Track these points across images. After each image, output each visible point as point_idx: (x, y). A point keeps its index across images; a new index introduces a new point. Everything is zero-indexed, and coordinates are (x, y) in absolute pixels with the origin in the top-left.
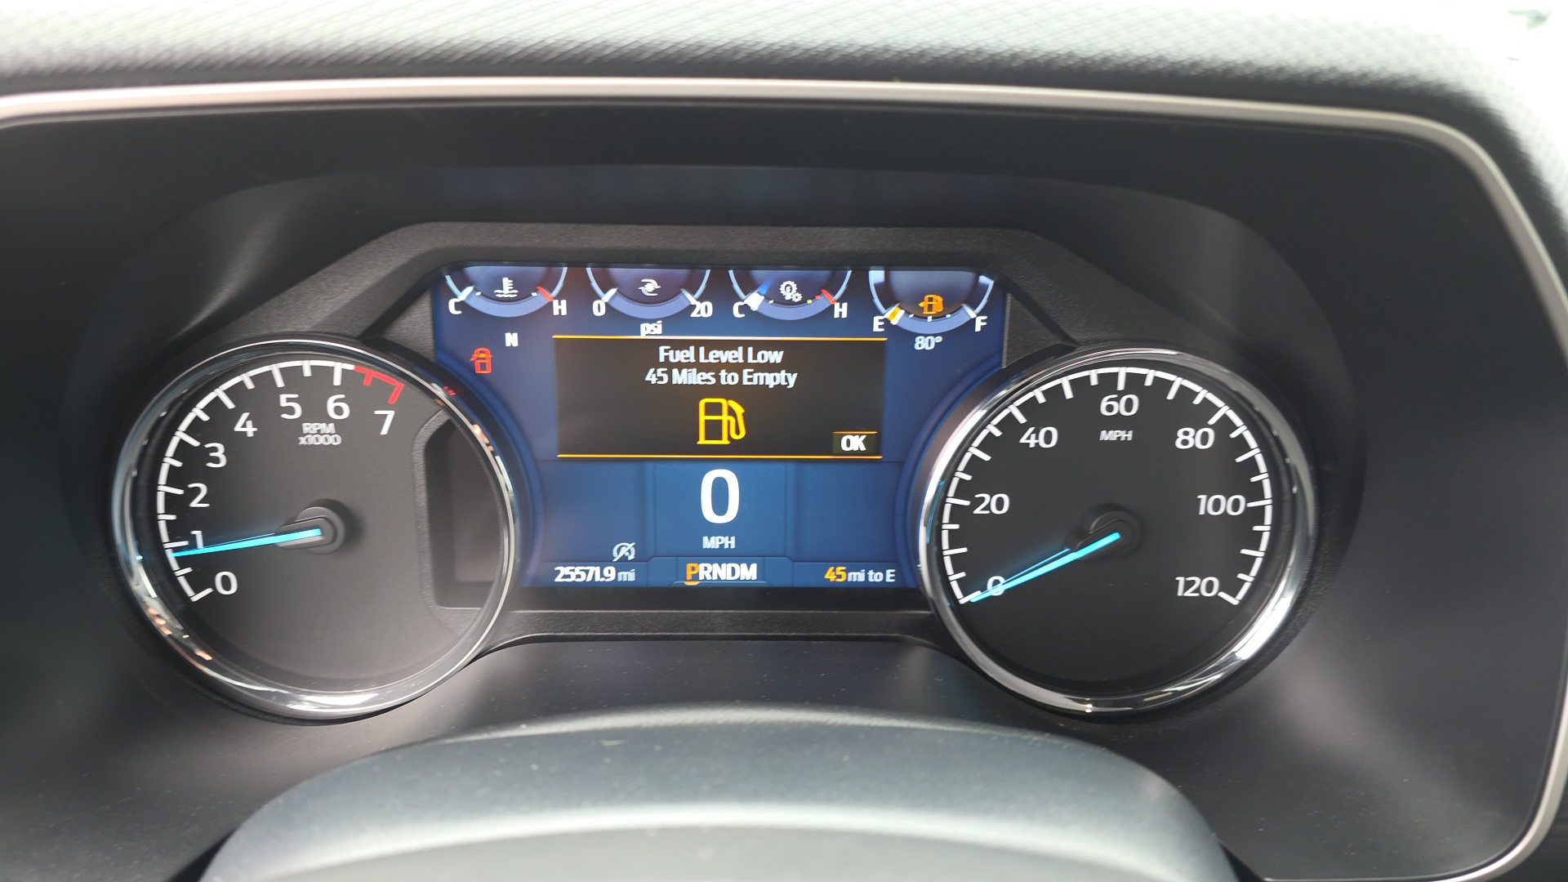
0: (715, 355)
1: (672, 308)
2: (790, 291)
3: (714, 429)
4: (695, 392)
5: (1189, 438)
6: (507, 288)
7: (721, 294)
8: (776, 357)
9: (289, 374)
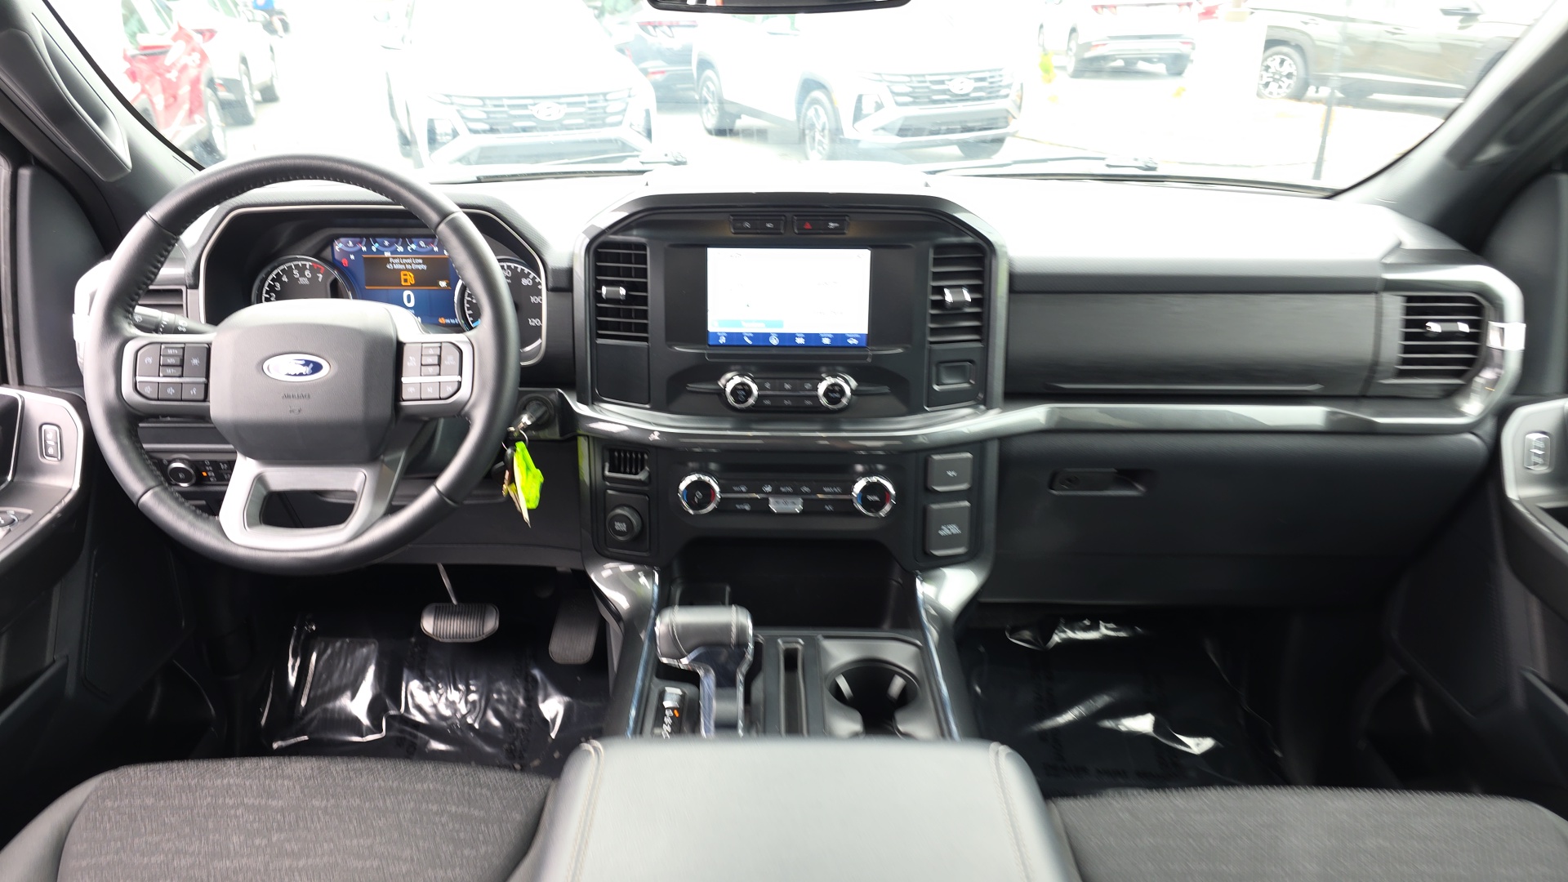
0: (404, 261)
1: (392, 248)
2: (422, 244)
3: (406, 280)
4: (401, 270)
5: (525, 282)
6: (351, 244)
7: (405, 245)
8: (421, 261)
9: (296, 266)
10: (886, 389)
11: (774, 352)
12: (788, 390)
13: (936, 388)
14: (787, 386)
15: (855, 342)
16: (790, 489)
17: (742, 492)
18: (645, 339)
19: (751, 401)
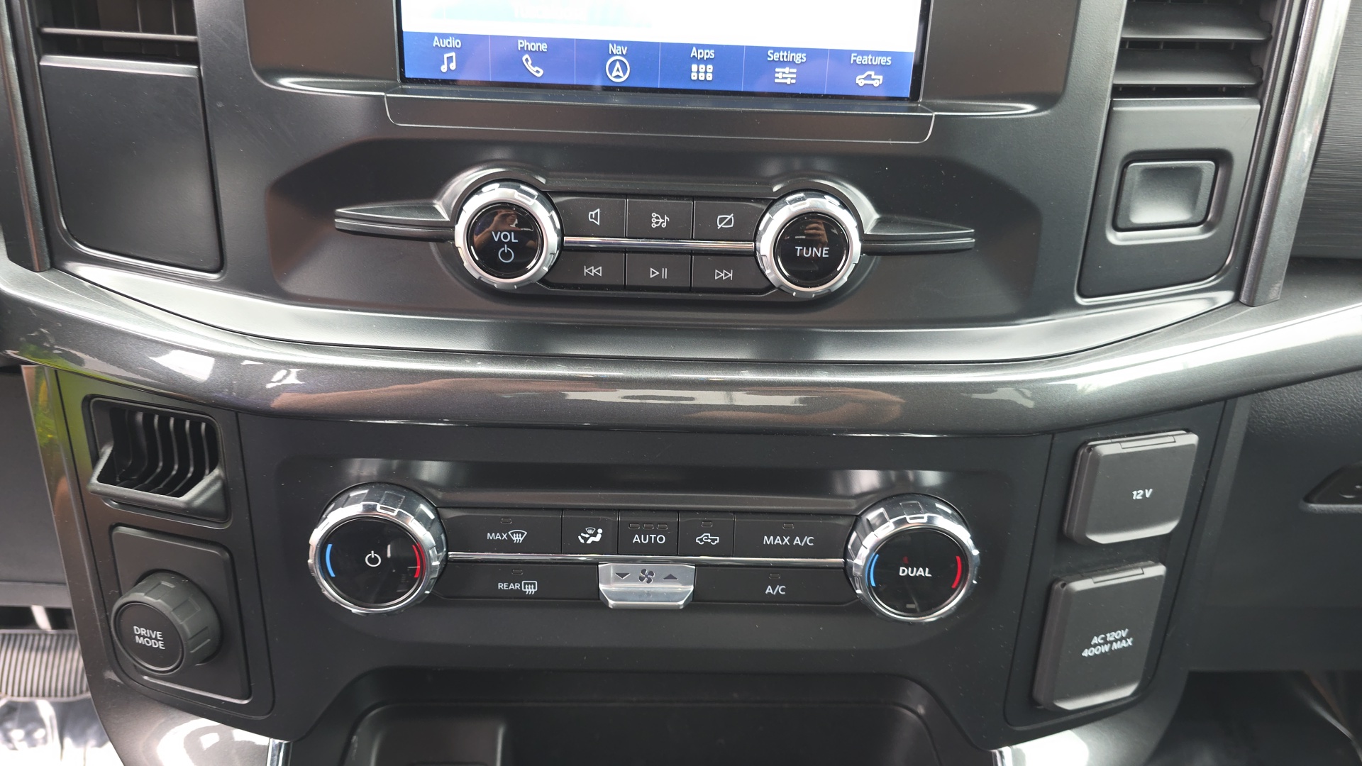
10: (964, 238)
11: (616, 101)
12: (659, 234)
13: (1115, 238)
14: (659, 221)
15: (878, 80)
16: (661, 539)
17: (509, 546)
18: (187, 53)
19: (539, 266)
